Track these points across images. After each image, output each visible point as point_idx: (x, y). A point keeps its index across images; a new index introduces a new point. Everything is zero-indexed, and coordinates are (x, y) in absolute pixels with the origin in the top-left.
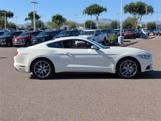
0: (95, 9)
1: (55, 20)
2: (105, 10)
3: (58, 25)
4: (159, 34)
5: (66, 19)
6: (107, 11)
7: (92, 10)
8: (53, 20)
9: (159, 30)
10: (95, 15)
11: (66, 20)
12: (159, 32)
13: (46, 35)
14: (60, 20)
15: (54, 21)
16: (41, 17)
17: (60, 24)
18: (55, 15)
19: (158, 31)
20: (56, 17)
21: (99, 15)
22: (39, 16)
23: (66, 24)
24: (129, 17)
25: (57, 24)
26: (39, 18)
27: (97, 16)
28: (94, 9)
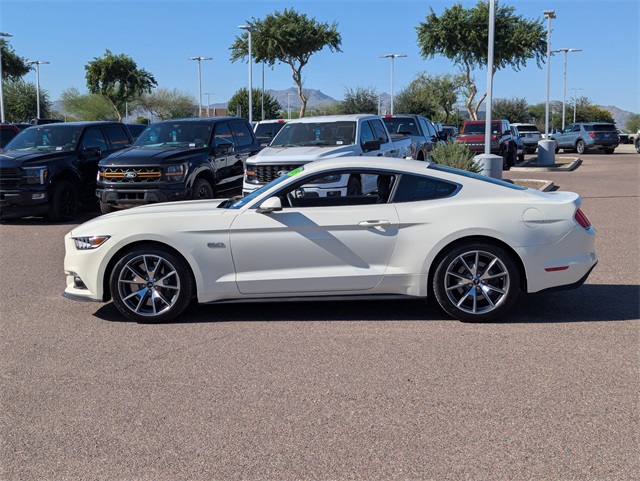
0: (291, 34)
1: (101, 83)
2: (334, 40)
3: (114, 102)
4: (580, 149)
5: (152, 79)
6: (339, 45)
7: (276, 39)
8: (92, 82)
9: (582, 128)
10: (290, 62)
11: (155, 83)
12: (579, 140)
13: (59, 149)
14: (123, 82)
15: (97, 85)
16: (34, 66)
17: (124, 100)
18: (103, 58)
19: (577, 135)
20: (107, 69)
21: (303, 63)
22: (26, 64)
23: (149, 106)
24: (422, 77)
25: (111, 97)
26: (26, 70)
27: (297, 67)
28: (284, 34)
